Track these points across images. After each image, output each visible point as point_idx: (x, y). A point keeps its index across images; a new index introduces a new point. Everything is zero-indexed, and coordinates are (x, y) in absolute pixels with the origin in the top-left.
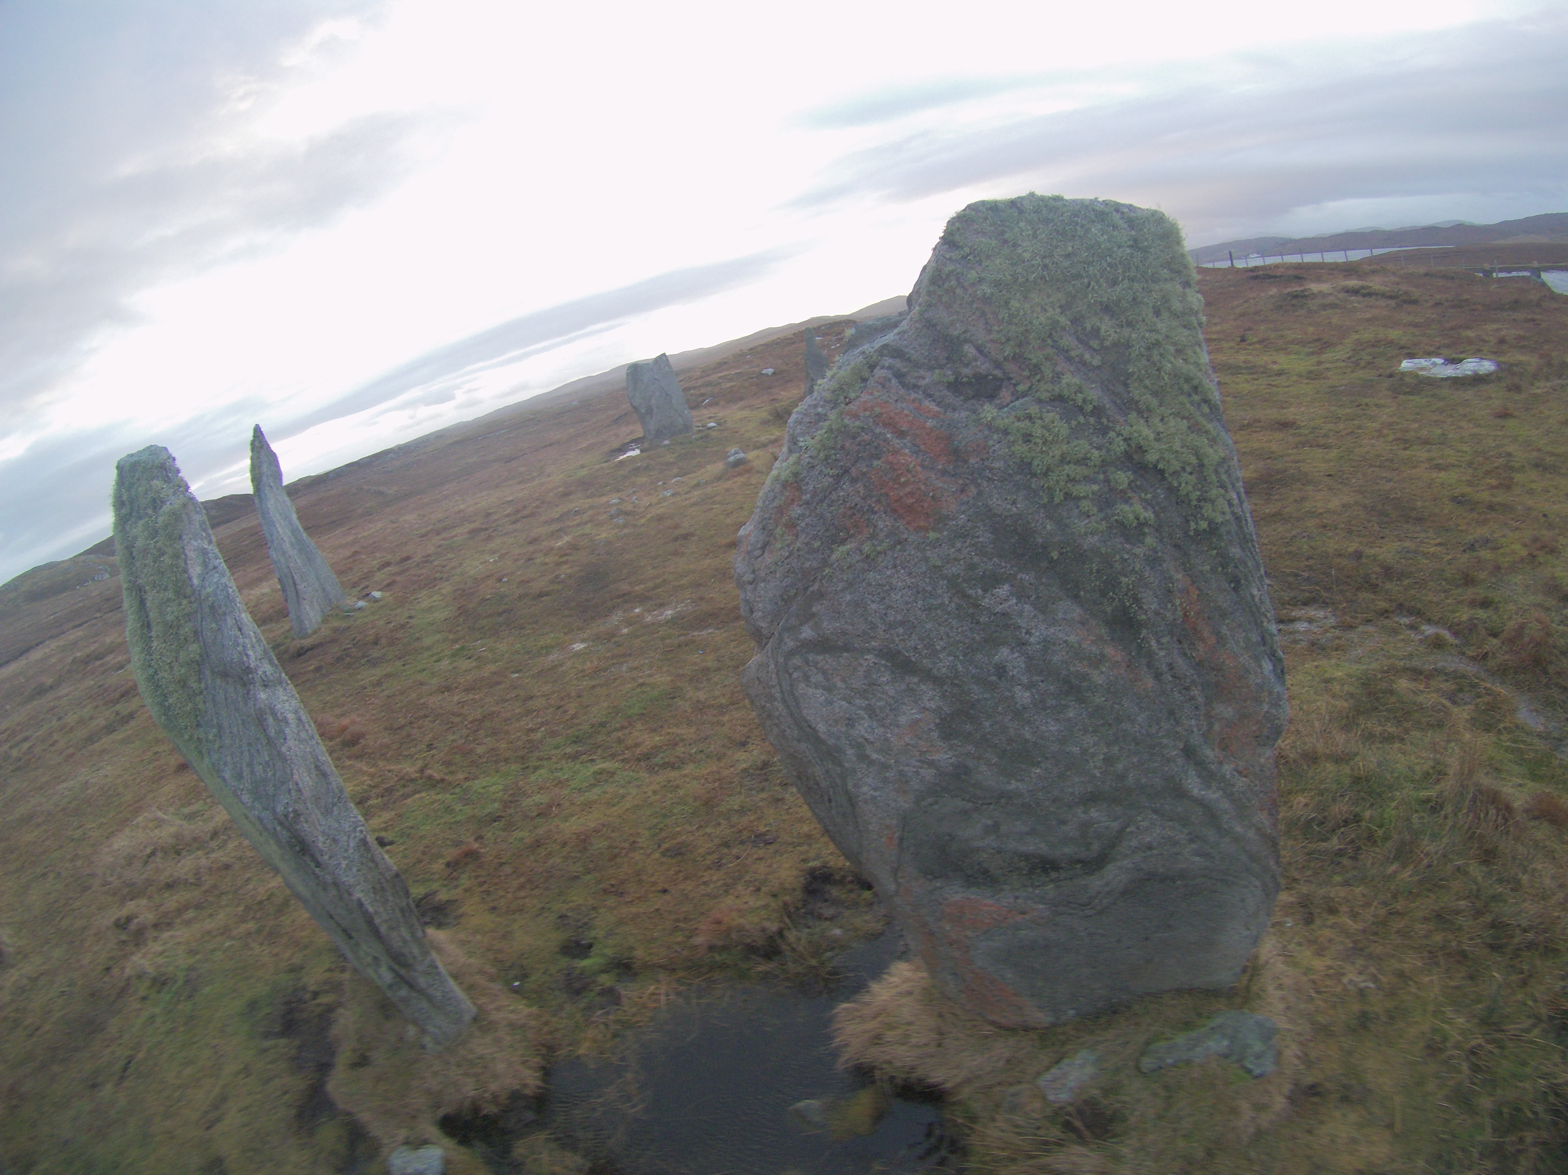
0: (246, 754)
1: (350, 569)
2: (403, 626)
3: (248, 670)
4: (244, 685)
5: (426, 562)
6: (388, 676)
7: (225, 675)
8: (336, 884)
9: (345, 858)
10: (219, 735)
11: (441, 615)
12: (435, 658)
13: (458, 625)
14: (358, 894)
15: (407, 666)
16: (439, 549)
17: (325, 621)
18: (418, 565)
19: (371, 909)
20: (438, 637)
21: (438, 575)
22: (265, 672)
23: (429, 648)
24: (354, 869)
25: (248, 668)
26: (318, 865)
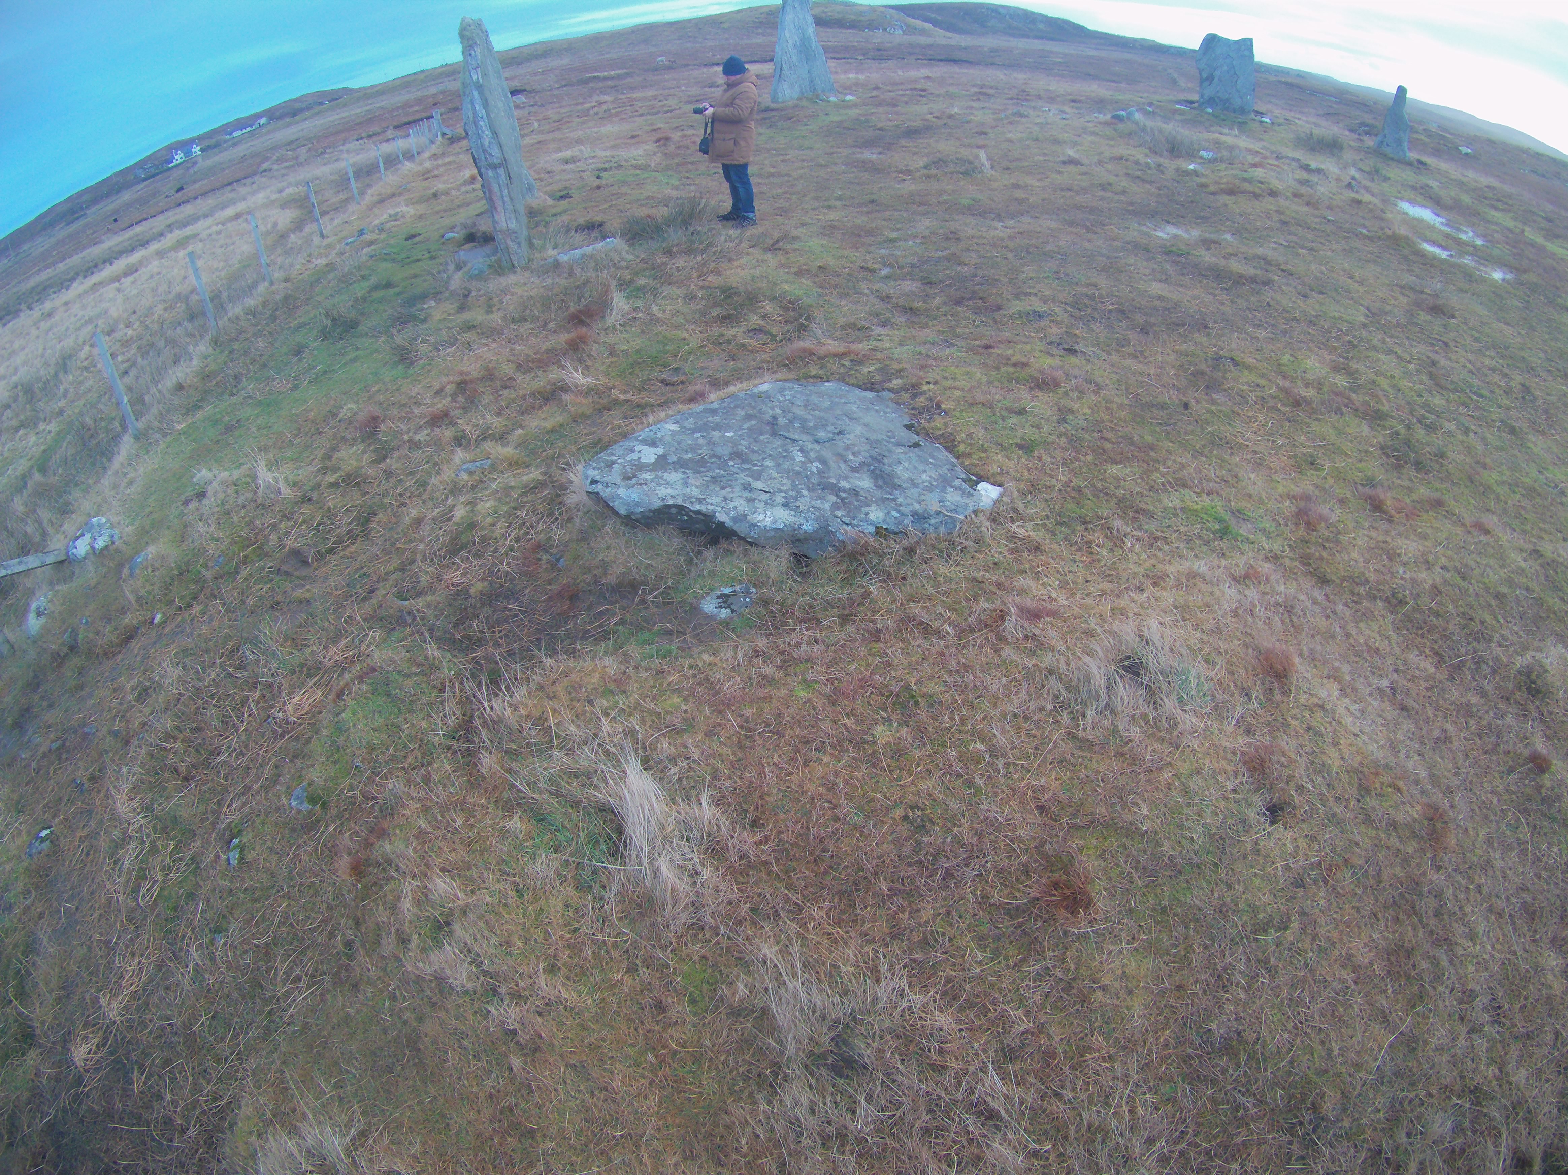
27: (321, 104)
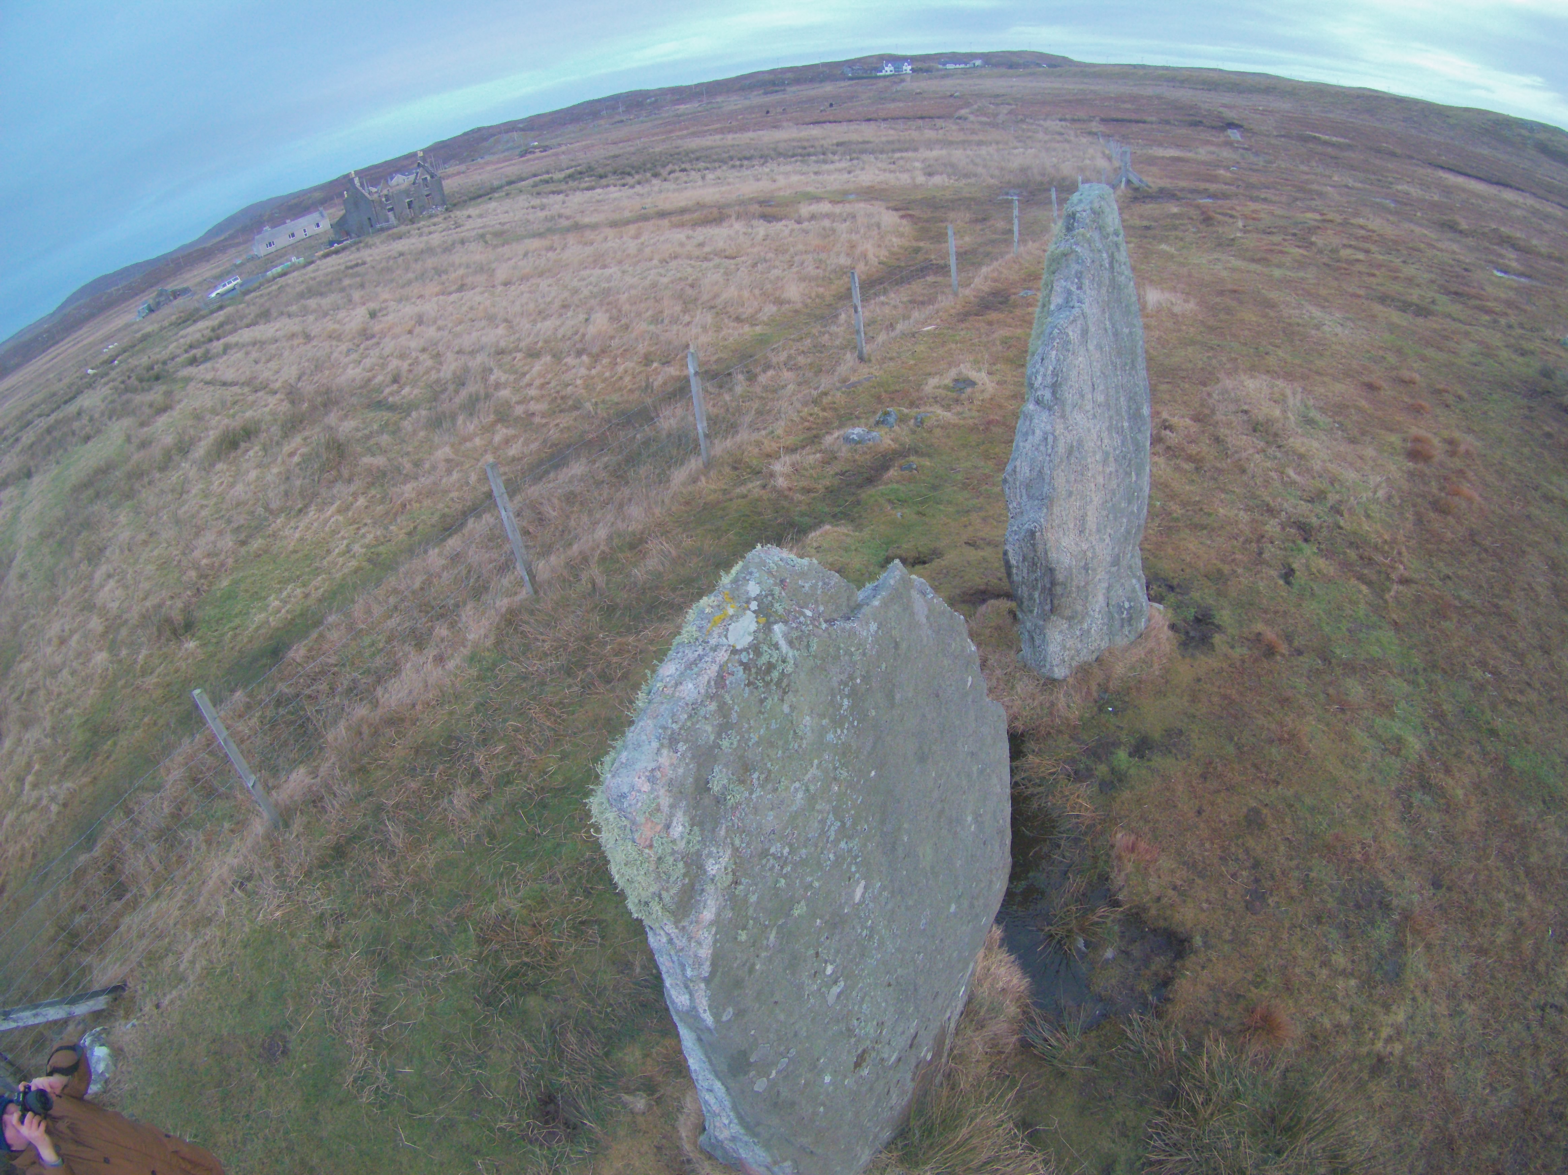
27: (1039, 65)
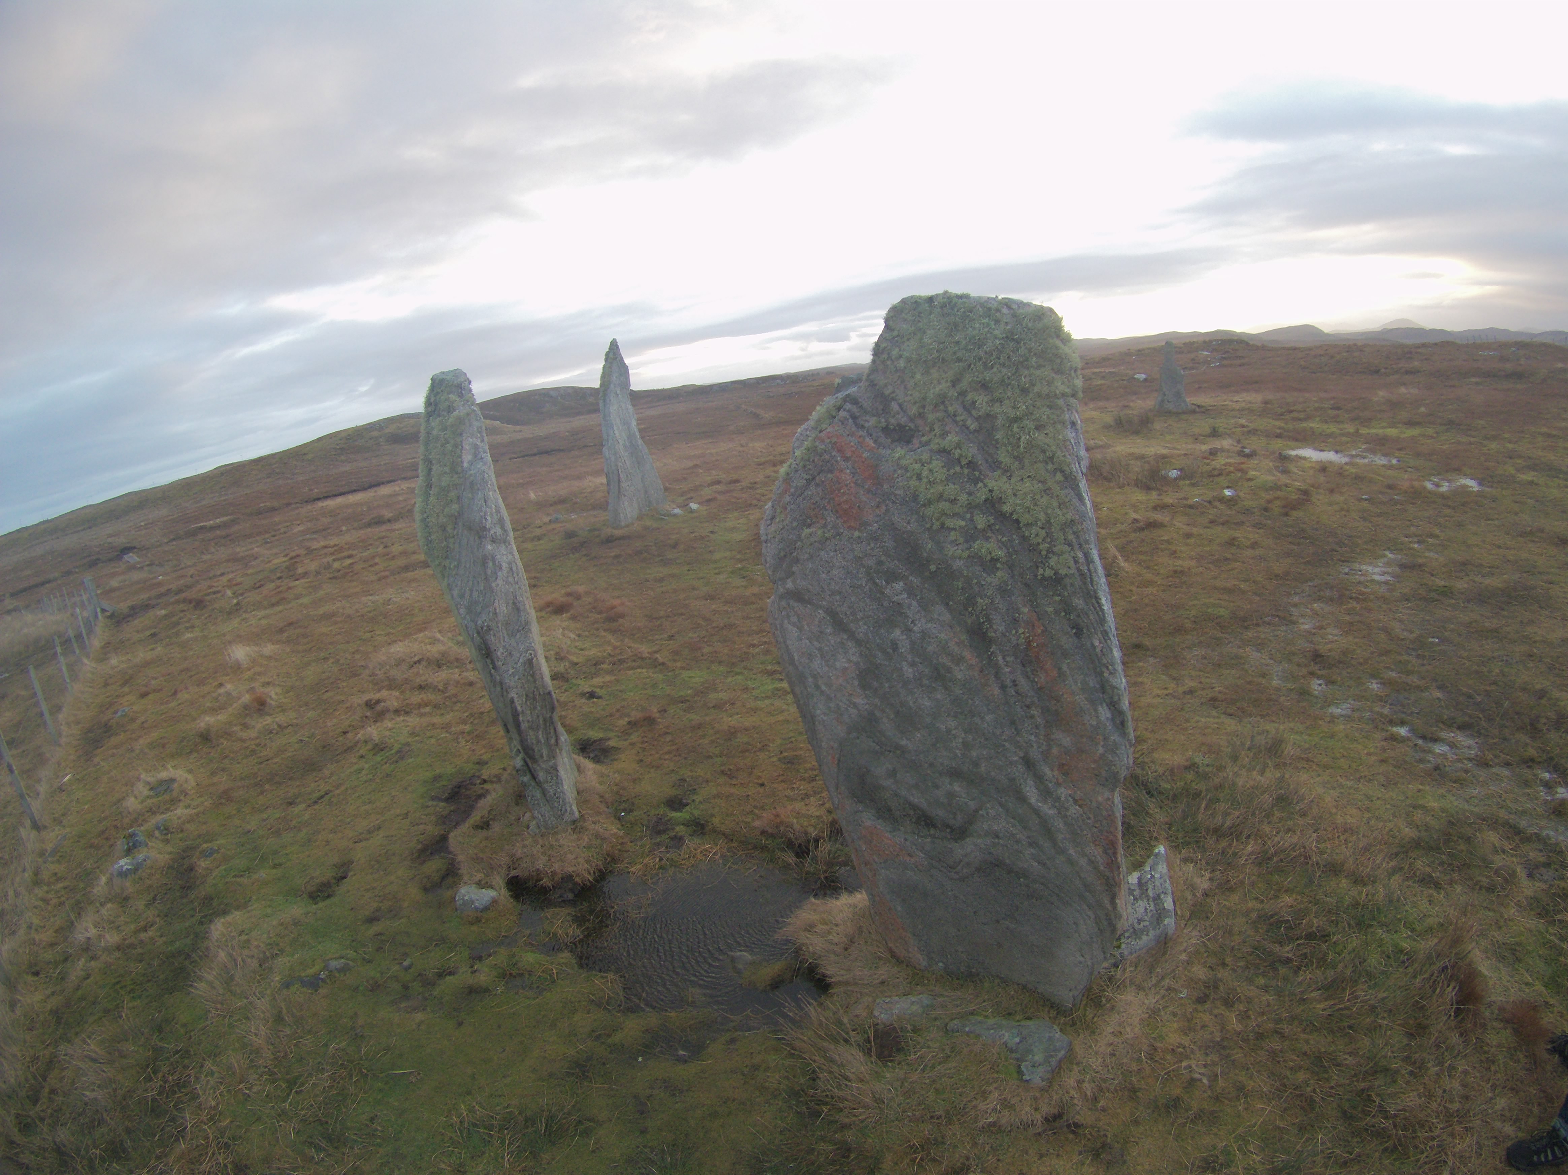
0: (470, 583)
1: (685, 479)
2: (702, 538)
3: (484, 529)
4: (480, 537)
5: (750, 488)
6: (673, 576)
7: (470, 529)
8: (501, 683)
9: (513, 668)
10: (457, 567)
11: (737, 536)
12: (717, 571)
13: (748, 549)
14: (513, 694)
15: (691, 572)
16: (767, 480)
17: (640, 518)
18: (742, 489)
19: (519, 708)
20: (728, 554)
21: (755, 502)
22: (495, 533)
23: (715, 562)
24: (517, 677)
25: (485, 527)
26: (495, 668)
